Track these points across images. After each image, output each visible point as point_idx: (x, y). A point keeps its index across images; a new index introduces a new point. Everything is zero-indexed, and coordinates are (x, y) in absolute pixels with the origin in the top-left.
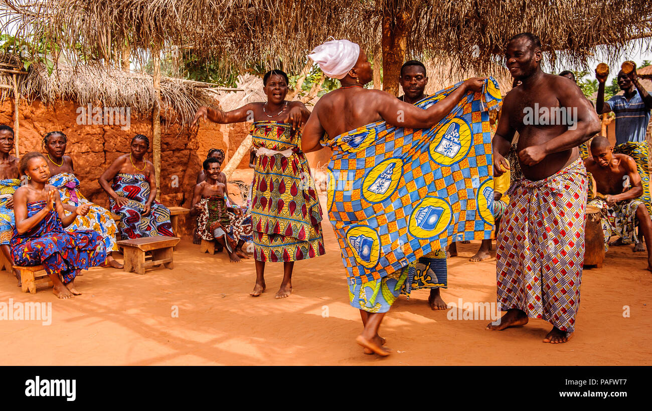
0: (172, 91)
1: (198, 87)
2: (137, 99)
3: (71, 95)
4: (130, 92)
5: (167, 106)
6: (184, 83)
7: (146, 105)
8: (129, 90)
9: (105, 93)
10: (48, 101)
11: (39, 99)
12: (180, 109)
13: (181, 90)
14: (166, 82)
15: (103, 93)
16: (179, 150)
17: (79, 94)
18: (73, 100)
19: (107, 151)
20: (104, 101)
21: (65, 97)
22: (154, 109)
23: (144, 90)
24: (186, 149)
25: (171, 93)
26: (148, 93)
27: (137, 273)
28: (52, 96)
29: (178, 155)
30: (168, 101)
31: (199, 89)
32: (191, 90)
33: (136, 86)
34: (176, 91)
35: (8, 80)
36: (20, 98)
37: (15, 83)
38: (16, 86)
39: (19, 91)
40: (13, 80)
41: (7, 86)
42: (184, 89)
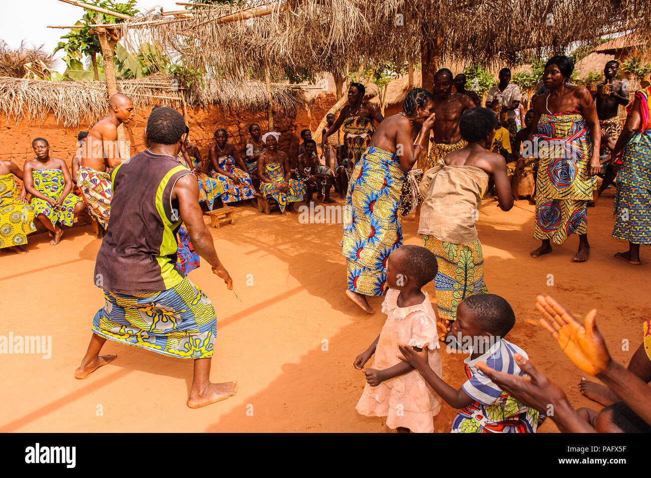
0: (278, 92)
1: (294, 89)
2: (257, 99)
3: (217, 101)
4: (252, 96)
5: (276, 103)
7: (263, 103)
10: (203, 106)
11: (199, 105)
12: (284, 103)
13: (284, 91)
14: (274, 86)
15: (236, 98)
16: (285, 131)
17: (222, 100)
18: (219, 104)
19: (242, 135)
20: (237, 103)
21: (214, 103)
22: (268, 105)
23: (261, 93)
25: (278, 94)
26: (264, 95)
28: (205, 102)
30: (276, 99)
32: (290, 91)
33: (256, 91)
34: (281, 93)
35: (179, 95)
36: (187, 106)
37: (183, 96)
38: (183, 98)
39: (186, 101)
40: (181, 94)
41: (179, 98)
42: (286, 91)
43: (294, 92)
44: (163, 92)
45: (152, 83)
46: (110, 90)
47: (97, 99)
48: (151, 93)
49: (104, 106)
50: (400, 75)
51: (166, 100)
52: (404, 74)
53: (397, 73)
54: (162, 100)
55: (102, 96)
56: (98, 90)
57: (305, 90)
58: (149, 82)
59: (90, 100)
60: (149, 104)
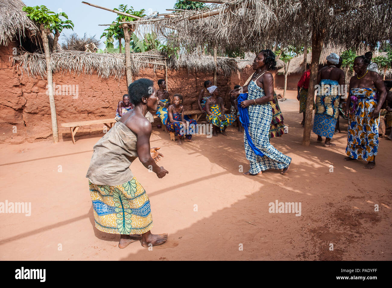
0: (221, 62)
1: (231, 60)
2: (208, 66)
3: (185, 66)
4: (205, 64)
5: (219, 69)
6: (226, 59)
7: (212, 69)
10: (177, 69)
11: (174, 68)
13: (225, 62)
14: (219, 59)
15: (196, 65)
16: (224, 86)
17: (187, 66)
18: (185, 68)
19: (197, 87)
20: (196, 68)
21: (183, 67)
22: (214, 70)
24: (226, 85)
26: (212, 64)
28: (178, 67)
29: (223, 87)
30: (220, 66)
32: (228, 62)
33: (208, 61)
34: (223, 62)
35: (163, 62)
36: (167, 68)
37: (166, 63)
38: (166, 64)
39: (167, 66)
40: (165, 62)
41: (163, 64)
42: (226, 61)
43: (231, 62)
44: (155, 60)
45: (149, 55)
46: (127, 58)
47: (120, 63)
48: (148, 61)
49: (123, 67)
50: (299, 54)
51: (156, 65)
52: (301, 54)
53: (297, 53)
54: (154, 65)
55: (122, 62)
56: (120, 58)
57: (238, 61)
58: (148, 55)
59: (116, 64)
60: (147, 67)
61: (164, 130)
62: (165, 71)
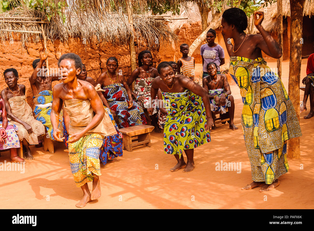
0: (141, 24)
2: (119, 31)
3: (78, 34)
4: (114, 28)
7: (125, 35)
8: (113, 26)
9: (98, 30)
10: (64, 39)
11: (59, 38)
12: (147, 35)
13: (147, 22)
14: (137, 18)
15: (97, 30)
17: (82, 33)
18: (79, 37)
19: (103, 68)
20: (98, 35)
21: (74, 36)
23: (123, 25)
25: (141, 26)
26: (126, 27)
27: (127, 151)
28: (66, 36)
30: (139, 31)
31: (159, 21)
32: (153, 22)
33: (117, 23)
34: (144, 24)
35: (39, 28)
36: (47, 39)
37: (43, 30)
38: (43, 32)
39: (46, 35)
40: (42, 28)
41: (39, 32)
42: (149, 22)
44: (24, 26)
45: (12, 17)
48: (11, 28)
51: (26, 34)
54: (22, 34)
57: (169, 21)
58: (9, 17)
61: (48, 150)
62: (43, 45)
